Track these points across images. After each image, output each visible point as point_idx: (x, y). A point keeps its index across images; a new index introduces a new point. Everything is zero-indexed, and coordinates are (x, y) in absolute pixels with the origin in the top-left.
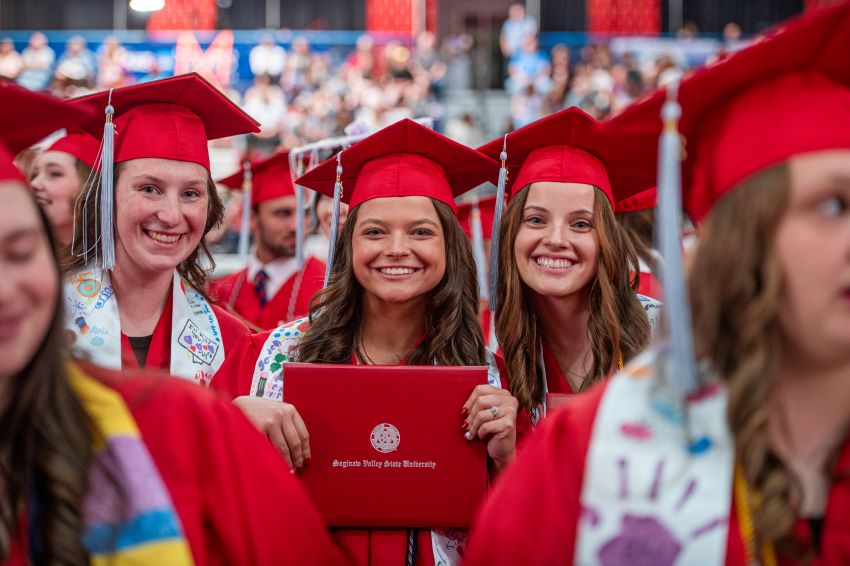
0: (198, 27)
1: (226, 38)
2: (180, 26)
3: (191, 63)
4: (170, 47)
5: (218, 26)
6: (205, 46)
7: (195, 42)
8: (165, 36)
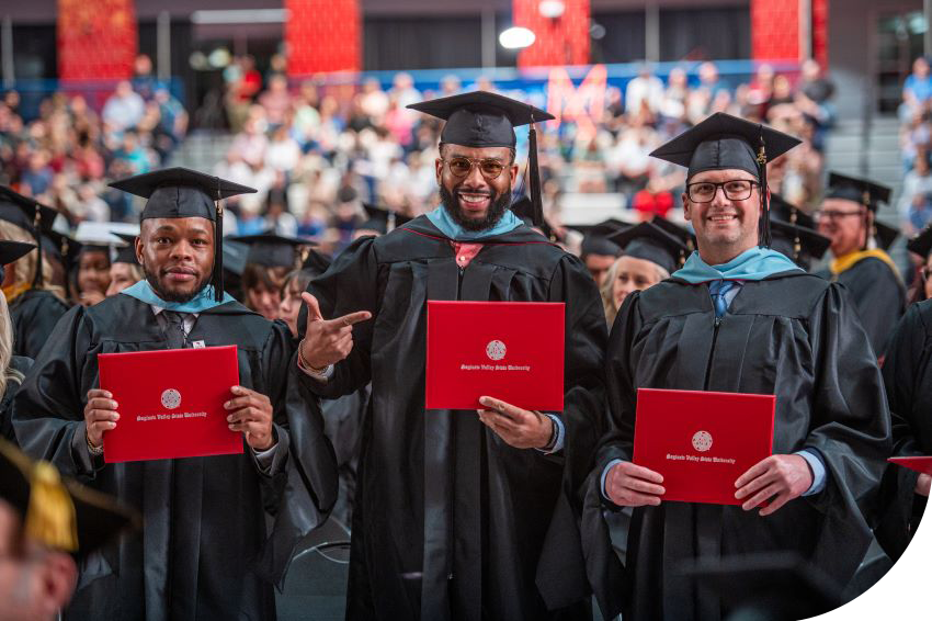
0: (570, 62)
1: (599, 73)
2: (552, 61)
3: (563, 100)
4: (541, 84)
5: (592, 60)
6: (577, 82)
7: (567, 77)
8: (536, 72)
